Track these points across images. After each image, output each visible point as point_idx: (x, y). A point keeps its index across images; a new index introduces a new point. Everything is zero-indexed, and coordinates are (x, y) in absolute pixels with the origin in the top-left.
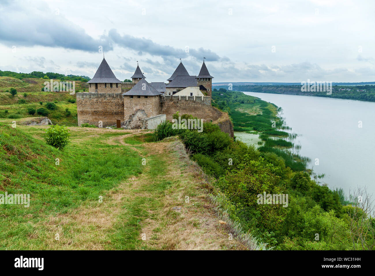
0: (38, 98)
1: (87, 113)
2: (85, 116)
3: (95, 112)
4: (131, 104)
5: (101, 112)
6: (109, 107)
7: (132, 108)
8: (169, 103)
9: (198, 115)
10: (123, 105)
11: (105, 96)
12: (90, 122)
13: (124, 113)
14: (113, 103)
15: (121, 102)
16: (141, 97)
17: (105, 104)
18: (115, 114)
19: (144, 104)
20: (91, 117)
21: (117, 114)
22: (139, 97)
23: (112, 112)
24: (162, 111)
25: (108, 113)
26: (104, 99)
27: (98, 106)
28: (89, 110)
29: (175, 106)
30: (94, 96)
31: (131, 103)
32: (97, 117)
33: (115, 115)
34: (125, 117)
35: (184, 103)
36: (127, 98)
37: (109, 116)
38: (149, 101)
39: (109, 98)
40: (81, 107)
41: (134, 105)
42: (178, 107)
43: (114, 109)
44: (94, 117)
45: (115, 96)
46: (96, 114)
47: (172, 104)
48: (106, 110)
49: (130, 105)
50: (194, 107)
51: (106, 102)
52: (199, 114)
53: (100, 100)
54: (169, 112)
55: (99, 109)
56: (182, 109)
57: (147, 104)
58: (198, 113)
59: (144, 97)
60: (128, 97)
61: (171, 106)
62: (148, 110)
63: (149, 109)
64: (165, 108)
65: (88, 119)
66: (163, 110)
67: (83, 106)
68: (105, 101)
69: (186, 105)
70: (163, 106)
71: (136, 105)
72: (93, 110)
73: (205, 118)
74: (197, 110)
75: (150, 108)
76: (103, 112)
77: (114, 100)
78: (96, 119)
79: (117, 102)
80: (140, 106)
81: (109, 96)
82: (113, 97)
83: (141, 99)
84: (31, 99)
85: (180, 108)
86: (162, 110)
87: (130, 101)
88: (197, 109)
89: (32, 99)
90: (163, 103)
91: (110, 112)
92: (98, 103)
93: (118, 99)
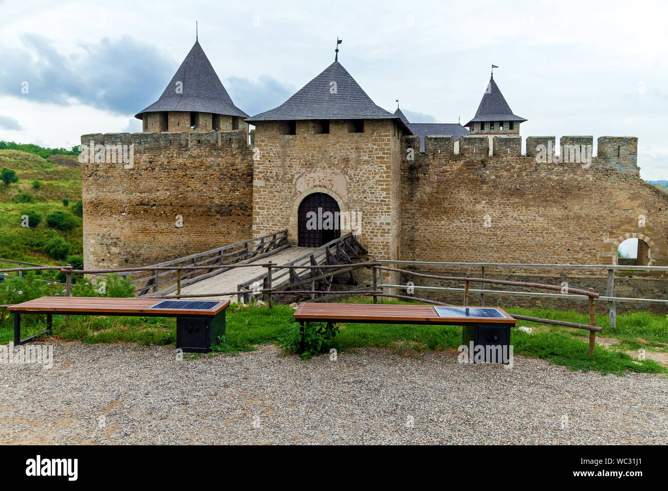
0: (65, 193)
1: (113, 208)
2: (104, 222)
3: (142, 204)
4: (284, 161)
5: (166, 205)
6: (195, 184)
7: (291, 181)
8: (448, 168)
9: (579, 217)
10: (249, 175)
11: (183, 142)
12: (122, 244)
13: (251, 209)
14: (211, 171)
15: (241, 165)
16: (332, 128)
17: (180, 173)
18: (218, 212)
19: (346, 160)
20: (127, 223)
21: (225, 211)
22: (323, 126)
23: (208, 203)
24: (415, 199)
25: (192, 209)
26: (179, 154)
27: (153, 183)
28: (122, 197)
29: (473, 181)
30: (140, 143)
31: (284, 156)
32: (149, 224)
33: (218, 216)
34: (258, 219)
35: (514, 167)
36: (267, 133)
37: (196, 222)
38: (370, 145)
39: (196, 152)
40: (94, 187)
41: (297, 167)
42: (483, 182)
43: (217, 194)
44: (138, 224)
45: (220, 142)
46: (146, 211)
47: (460, 170)
48: (185, 198)
49: (283, 166)
50: (560, 182)
51: (184, 167)
52: (583, 213)
53: (162, 159)
54: (446, 204)
55: (158, 194)
56: (503, 193)
57: (358, 161)
58: (577, 207)
59: (346, 131)
60: (275, 132)
61: (453, 180)
62: (366, 187)
63: (371, 183)
64: (428, 190)
65: (116, 233)
66: (418, 194)
67: (100, 181)
68: (181, 161)
69: (524, 173)
70: (418, 179)
71: (310, 165)
72: (136, 197)
73: (611, 233)
74: (576, 197)
75: (377, 177)
76: (171, 204)
77: (218, 156)
78: (144, 231)
79: (227, 167)
80: (329, 171)
81: (199, 141)
82: (214, 147)
83: (331, 138)
84: (48, 194)
85: (495, 187)
86: (412, 195)
87: (279, 149)
88: (576, 191)
89: (51, 194)
90: (420, 166)
91: (200, 206)
92: (153, 169)
93: (233, 155)
